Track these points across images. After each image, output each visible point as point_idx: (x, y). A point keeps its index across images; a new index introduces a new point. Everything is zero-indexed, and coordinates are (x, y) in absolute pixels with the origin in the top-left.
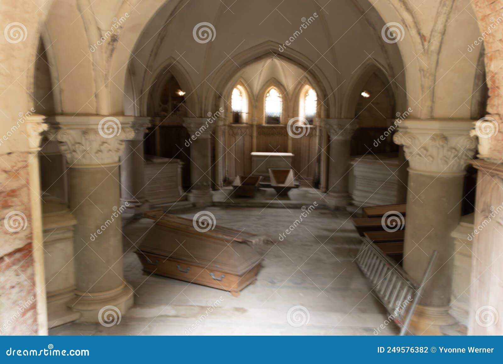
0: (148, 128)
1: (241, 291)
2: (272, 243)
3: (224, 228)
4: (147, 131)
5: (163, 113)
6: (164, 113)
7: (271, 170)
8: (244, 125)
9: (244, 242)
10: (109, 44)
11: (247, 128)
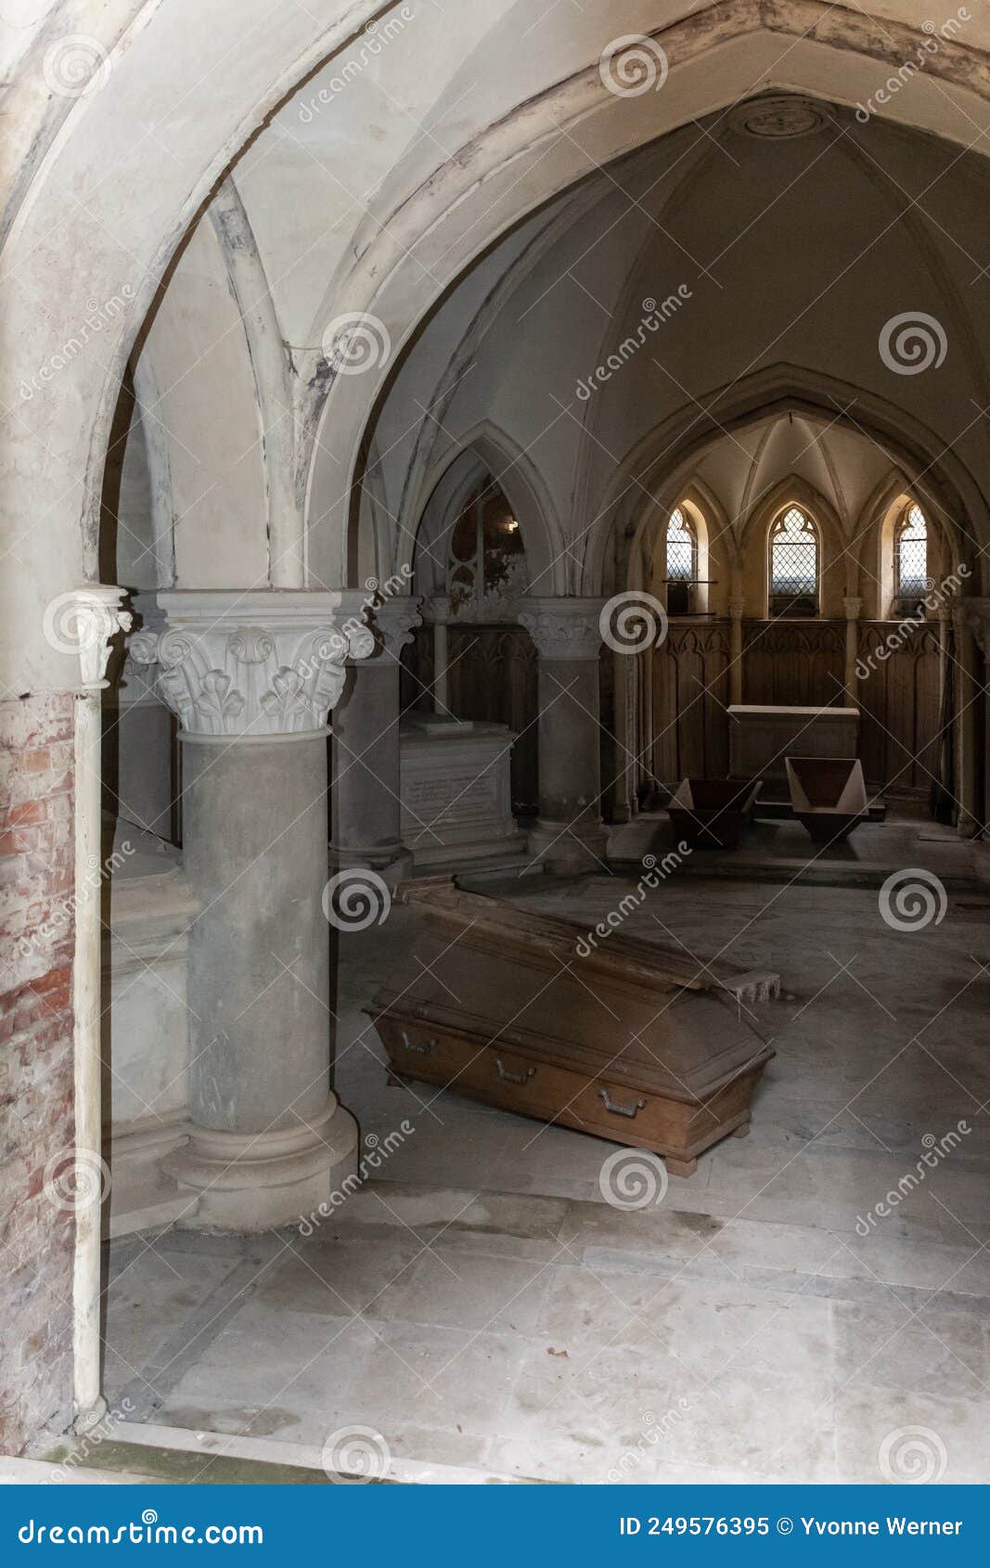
0: (413, 631)
1: (698, 1156)
2: (800, 999)
3: (641, 942)
4: (410, 639)
5: (459, 585)
6: (461, 585)
7: (790, 760)
8: (706, 619)
9: (709, 992)
10: (311, 384)
11: (711, 628)
